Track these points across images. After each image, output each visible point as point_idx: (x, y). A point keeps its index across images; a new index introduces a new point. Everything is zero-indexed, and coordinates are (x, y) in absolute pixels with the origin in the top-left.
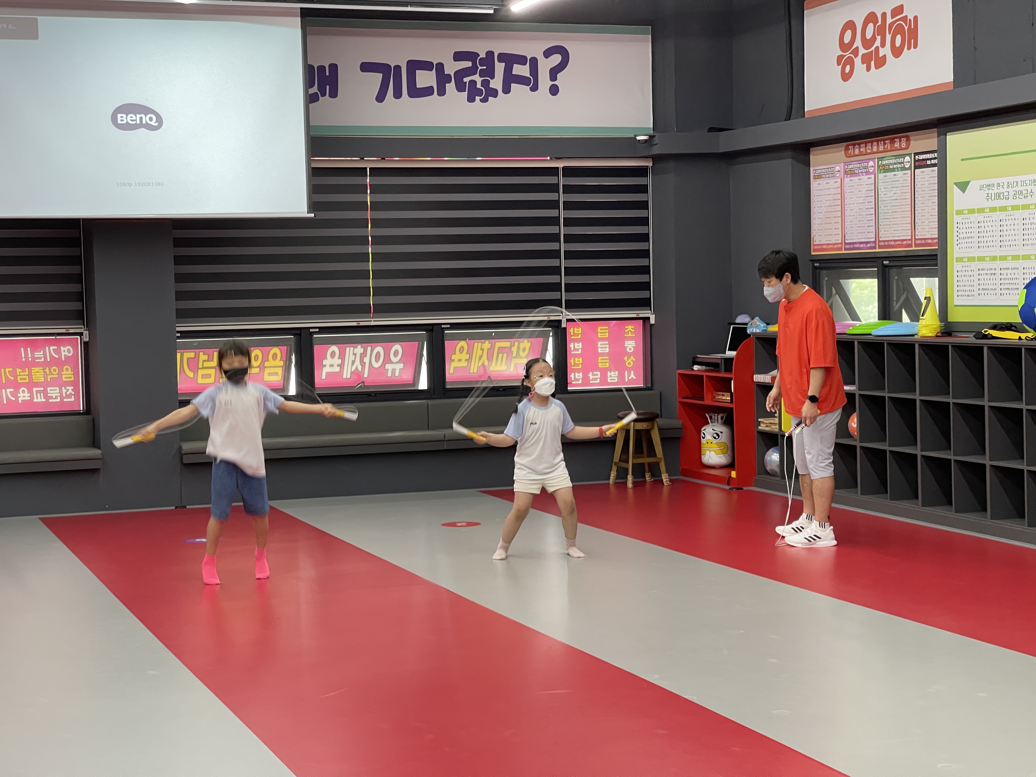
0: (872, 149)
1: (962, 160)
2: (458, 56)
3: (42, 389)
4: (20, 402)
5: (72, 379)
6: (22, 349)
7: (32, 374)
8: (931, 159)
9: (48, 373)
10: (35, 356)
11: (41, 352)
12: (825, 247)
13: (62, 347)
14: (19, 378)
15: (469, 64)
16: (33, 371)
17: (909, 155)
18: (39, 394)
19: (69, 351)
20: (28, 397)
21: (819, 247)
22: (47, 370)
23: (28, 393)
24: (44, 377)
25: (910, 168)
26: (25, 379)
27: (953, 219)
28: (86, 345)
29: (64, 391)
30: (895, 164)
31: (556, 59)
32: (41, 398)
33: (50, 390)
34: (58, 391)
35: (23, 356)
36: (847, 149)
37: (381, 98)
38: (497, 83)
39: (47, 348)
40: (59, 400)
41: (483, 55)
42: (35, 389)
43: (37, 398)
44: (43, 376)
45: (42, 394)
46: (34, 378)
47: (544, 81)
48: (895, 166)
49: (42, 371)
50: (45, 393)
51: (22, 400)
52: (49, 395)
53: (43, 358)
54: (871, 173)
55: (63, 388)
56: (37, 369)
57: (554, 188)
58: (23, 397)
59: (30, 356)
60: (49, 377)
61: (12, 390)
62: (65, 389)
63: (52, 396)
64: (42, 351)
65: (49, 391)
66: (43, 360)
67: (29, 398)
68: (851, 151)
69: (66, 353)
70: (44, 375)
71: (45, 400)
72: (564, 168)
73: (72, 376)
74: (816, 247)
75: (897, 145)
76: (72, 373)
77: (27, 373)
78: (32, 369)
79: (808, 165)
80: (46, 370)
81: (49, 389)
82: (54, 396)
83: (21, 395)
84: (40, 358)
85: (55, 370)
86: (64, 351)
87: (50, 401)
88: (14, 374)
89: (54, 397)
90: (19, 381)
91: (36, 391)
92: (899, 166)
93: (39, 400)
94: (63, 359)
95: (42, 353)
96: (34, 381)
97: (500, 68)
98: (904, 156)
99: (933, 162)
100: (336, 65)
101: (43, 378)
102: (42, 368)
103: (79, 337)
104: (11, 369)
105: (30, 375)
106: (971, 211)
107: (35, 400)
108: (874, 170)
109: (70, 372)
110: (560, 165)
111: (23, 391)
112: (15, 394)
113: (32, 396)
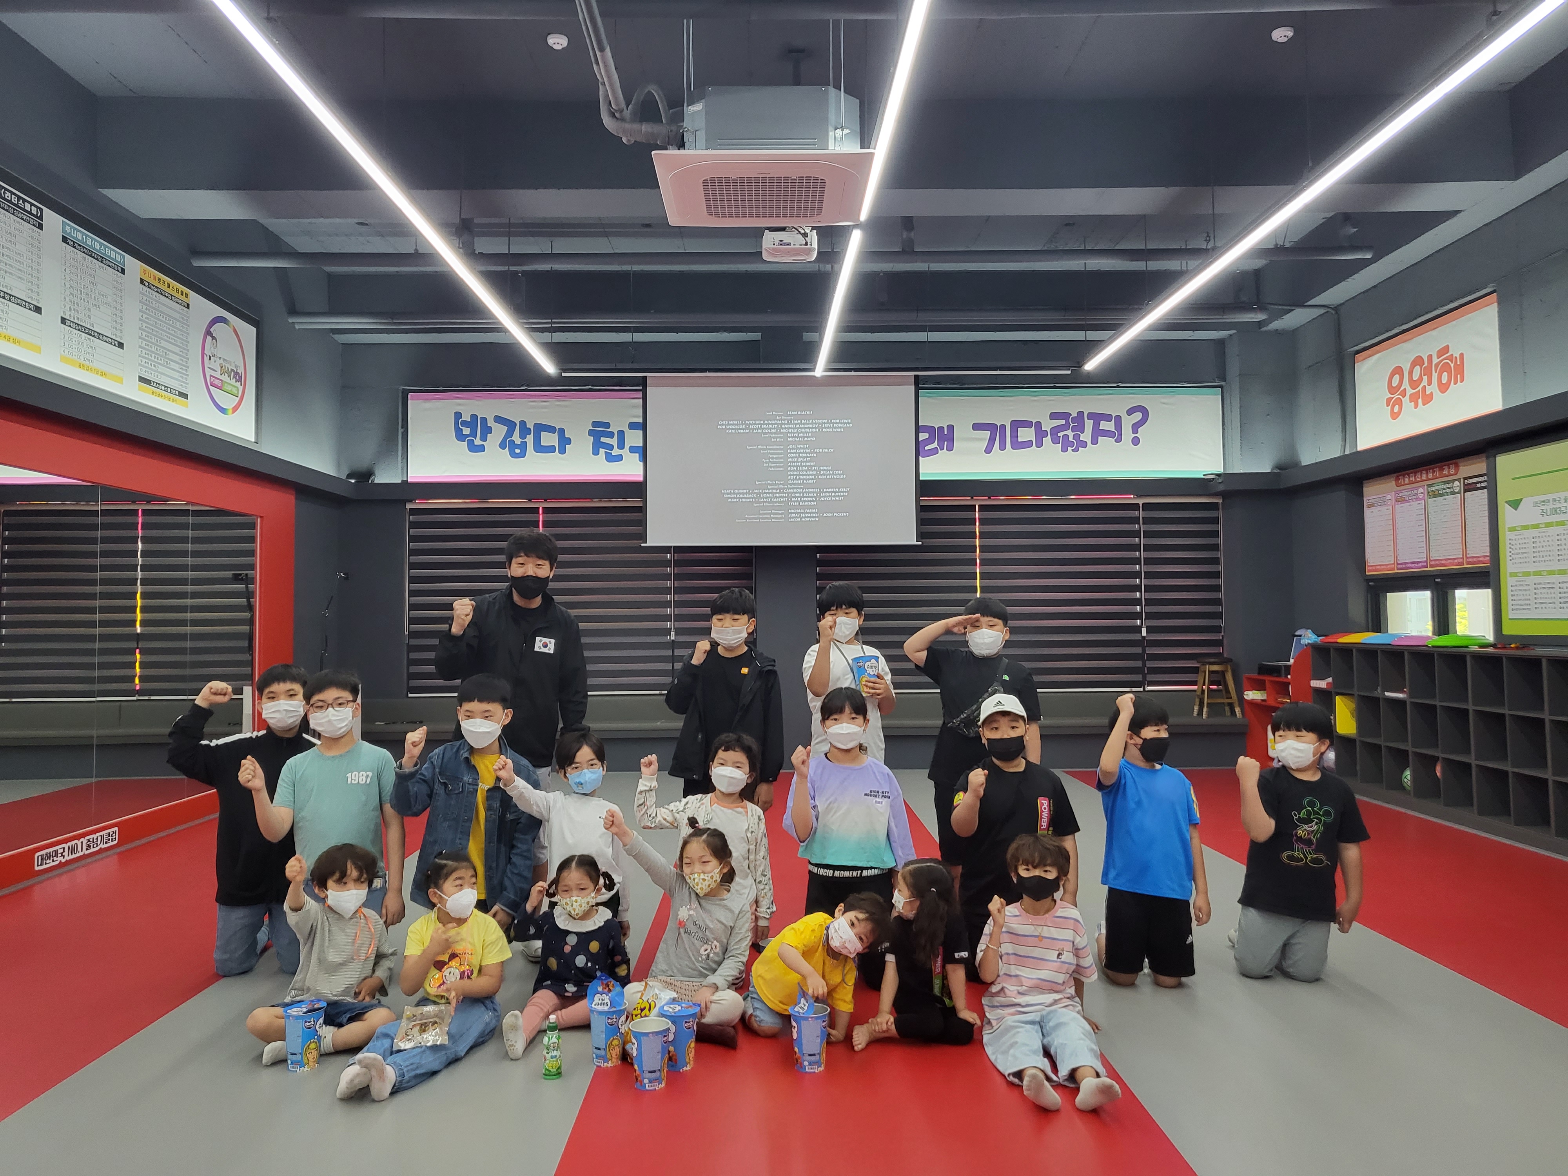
0: (1421, 477)
1: (1514, 479)
2: (1054, 416)
8: (1480, 482)
12: (1378, 567)
15: (1063, 422)
17: (1459, 480)
21: (1374, 568)
25: (1459, 492)
27: (1506, 537)
30: (1444, 489)
31: (1138, 416)
36: (1397, 479)
37: (988, 450)
38: (1086, 436)
41: (1074, 415)
47: (1127, 433)
48: (1444, 491)
54: (1421, 499)
57: (1136, 520)
68: (1401, 481)
72: (1143, 504)
74: (1371, 568)
75: (1446, 472)
79: (1361, 495)
92: (1448, 490)
97: (1089, 424)
98: (1453, 481)
99: (1483, 484)
100: (953, 426)
106: (1525, 528)
108: (1424, 496)
110: (1140, 501)
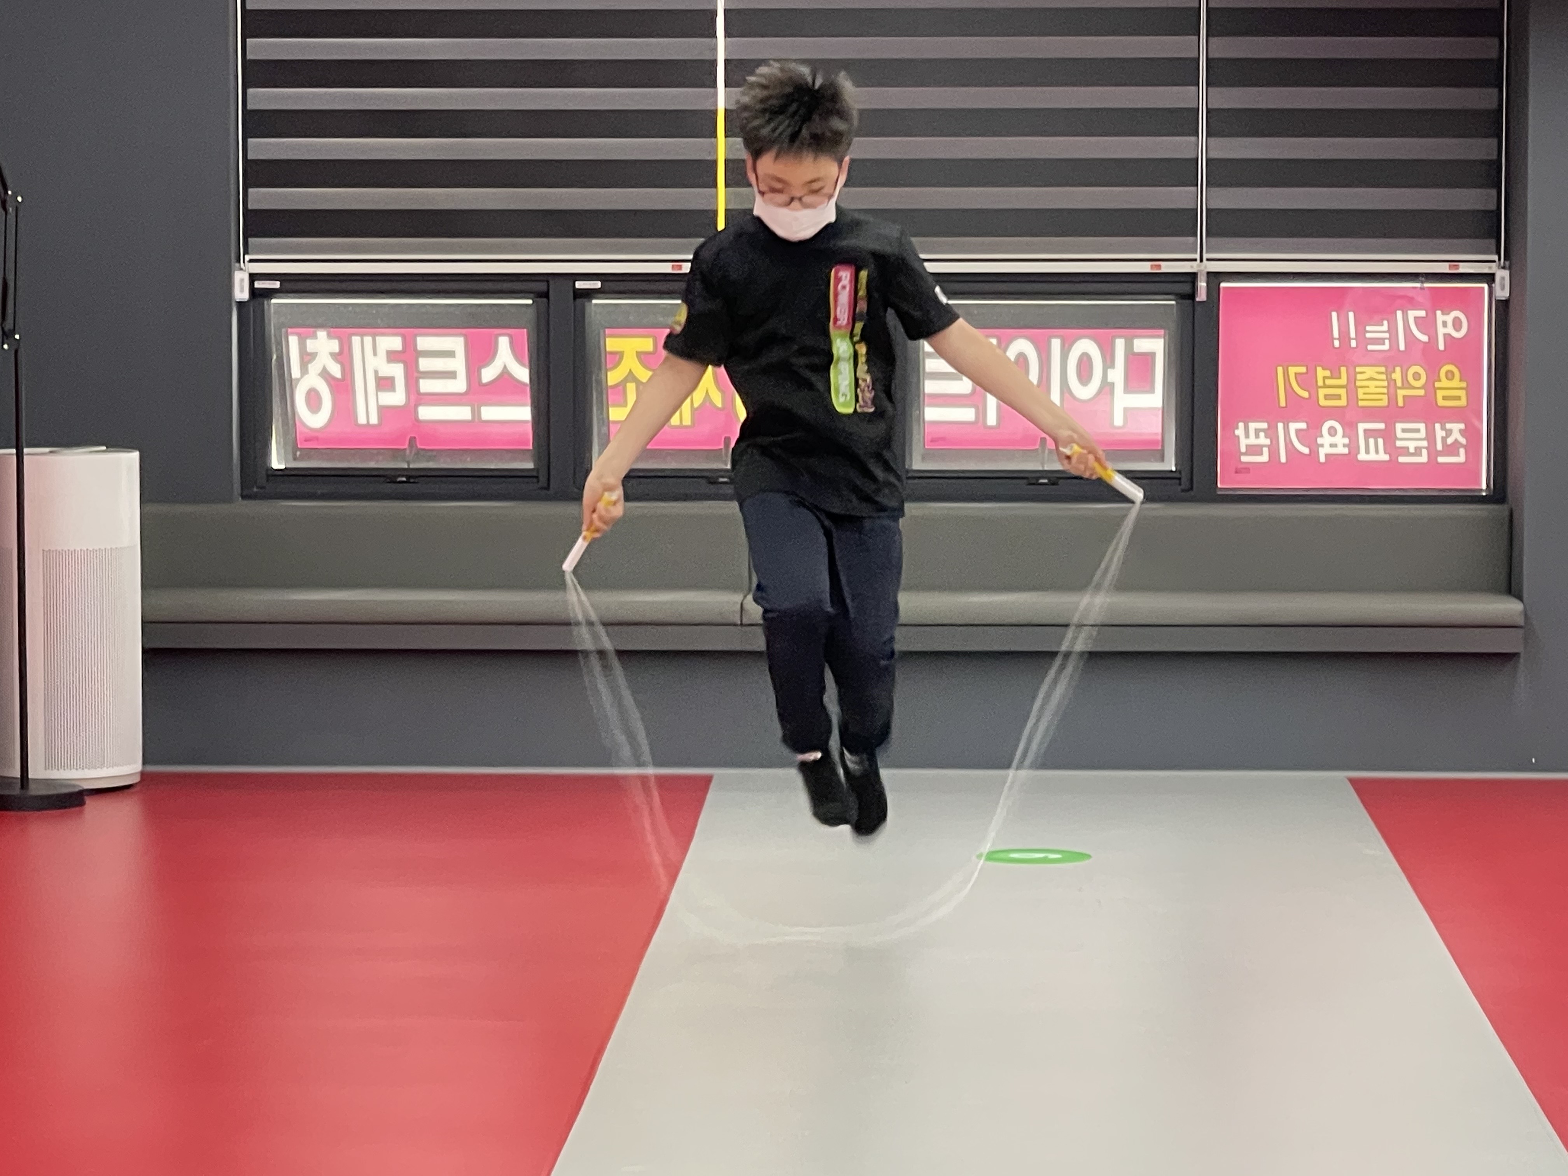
3: (1382, 426)
4: (1322, 459)
5: (1463, 402)
6: (1334, 315)
7: (1358, 383)
9: (1399, 384)
10: (1368, 335)
11: (1382, 325)
13: (1439, 313)
14: (1322, 392)
16: (1359, 377)
18: (1372, 441)
19: (1457, 324)
20: (1344, 446)
22: (1397, 375)
23: (1344, 436)
24: (1388, 394)
26: (1339, 397)
28: (1503, 308)
29: (1440, 433)
32: (1377, 452)
33: (1404, 431)
34: (1423, 434)
35: (1336, 334)
39: (1399, 314)
40: (1424, 458)
42: (1362, 427)
43: (1367, 452)
44: (1385, 391)
45: (1380, 441)
46: (1361, 396)
49: (1384, 377)
50: (1389, 436)
51: (1327, 456)
52: (1399, 444)
53: (1387, 342)
55: (1438, 426)
56: (1370, 371)
58: (1332, 446)
59: (1353, 334)
60: (1401, 393)
61: (1303, 426)
62: (1443, 428)
63: (1408, 448)
64: (1385, 323)
65: (1399, 434)
66: (1386, 347)
67: (1346, 451)
69: (1450, 330)
70: (1388, 387)
71: (1386, 458)
73: (1462, 394)
76: (1464, 385)
77: (1343, 381)
78: (1358, 369)
80: (1394, 376)
81: (1399, 426)
82: (1412, 446)
83: (1325, 440)
84: (1381, 341)
85: (1417, 376)
86: (1445, 324)
87: (1402, 459)
88: (1308, 381)
89: (1412, 450)
90: (1323, 402)
91: (1366, 431)
93: (1372, 457)
94: (1441, 347)
95: (1385, 327)
96: (1361, 403)
101: (1385, 397)
102: (1383, 369)
103: (1486, 286)
104: (1303, 369)
105: (1352, 388)
107: (1362, 456)
109: (1456, 382)
111: (1332, 432)
112: (1310, 436)
113: (1353, 447)
